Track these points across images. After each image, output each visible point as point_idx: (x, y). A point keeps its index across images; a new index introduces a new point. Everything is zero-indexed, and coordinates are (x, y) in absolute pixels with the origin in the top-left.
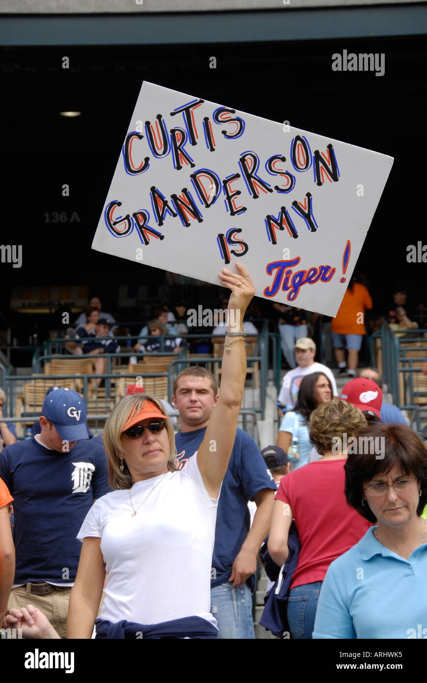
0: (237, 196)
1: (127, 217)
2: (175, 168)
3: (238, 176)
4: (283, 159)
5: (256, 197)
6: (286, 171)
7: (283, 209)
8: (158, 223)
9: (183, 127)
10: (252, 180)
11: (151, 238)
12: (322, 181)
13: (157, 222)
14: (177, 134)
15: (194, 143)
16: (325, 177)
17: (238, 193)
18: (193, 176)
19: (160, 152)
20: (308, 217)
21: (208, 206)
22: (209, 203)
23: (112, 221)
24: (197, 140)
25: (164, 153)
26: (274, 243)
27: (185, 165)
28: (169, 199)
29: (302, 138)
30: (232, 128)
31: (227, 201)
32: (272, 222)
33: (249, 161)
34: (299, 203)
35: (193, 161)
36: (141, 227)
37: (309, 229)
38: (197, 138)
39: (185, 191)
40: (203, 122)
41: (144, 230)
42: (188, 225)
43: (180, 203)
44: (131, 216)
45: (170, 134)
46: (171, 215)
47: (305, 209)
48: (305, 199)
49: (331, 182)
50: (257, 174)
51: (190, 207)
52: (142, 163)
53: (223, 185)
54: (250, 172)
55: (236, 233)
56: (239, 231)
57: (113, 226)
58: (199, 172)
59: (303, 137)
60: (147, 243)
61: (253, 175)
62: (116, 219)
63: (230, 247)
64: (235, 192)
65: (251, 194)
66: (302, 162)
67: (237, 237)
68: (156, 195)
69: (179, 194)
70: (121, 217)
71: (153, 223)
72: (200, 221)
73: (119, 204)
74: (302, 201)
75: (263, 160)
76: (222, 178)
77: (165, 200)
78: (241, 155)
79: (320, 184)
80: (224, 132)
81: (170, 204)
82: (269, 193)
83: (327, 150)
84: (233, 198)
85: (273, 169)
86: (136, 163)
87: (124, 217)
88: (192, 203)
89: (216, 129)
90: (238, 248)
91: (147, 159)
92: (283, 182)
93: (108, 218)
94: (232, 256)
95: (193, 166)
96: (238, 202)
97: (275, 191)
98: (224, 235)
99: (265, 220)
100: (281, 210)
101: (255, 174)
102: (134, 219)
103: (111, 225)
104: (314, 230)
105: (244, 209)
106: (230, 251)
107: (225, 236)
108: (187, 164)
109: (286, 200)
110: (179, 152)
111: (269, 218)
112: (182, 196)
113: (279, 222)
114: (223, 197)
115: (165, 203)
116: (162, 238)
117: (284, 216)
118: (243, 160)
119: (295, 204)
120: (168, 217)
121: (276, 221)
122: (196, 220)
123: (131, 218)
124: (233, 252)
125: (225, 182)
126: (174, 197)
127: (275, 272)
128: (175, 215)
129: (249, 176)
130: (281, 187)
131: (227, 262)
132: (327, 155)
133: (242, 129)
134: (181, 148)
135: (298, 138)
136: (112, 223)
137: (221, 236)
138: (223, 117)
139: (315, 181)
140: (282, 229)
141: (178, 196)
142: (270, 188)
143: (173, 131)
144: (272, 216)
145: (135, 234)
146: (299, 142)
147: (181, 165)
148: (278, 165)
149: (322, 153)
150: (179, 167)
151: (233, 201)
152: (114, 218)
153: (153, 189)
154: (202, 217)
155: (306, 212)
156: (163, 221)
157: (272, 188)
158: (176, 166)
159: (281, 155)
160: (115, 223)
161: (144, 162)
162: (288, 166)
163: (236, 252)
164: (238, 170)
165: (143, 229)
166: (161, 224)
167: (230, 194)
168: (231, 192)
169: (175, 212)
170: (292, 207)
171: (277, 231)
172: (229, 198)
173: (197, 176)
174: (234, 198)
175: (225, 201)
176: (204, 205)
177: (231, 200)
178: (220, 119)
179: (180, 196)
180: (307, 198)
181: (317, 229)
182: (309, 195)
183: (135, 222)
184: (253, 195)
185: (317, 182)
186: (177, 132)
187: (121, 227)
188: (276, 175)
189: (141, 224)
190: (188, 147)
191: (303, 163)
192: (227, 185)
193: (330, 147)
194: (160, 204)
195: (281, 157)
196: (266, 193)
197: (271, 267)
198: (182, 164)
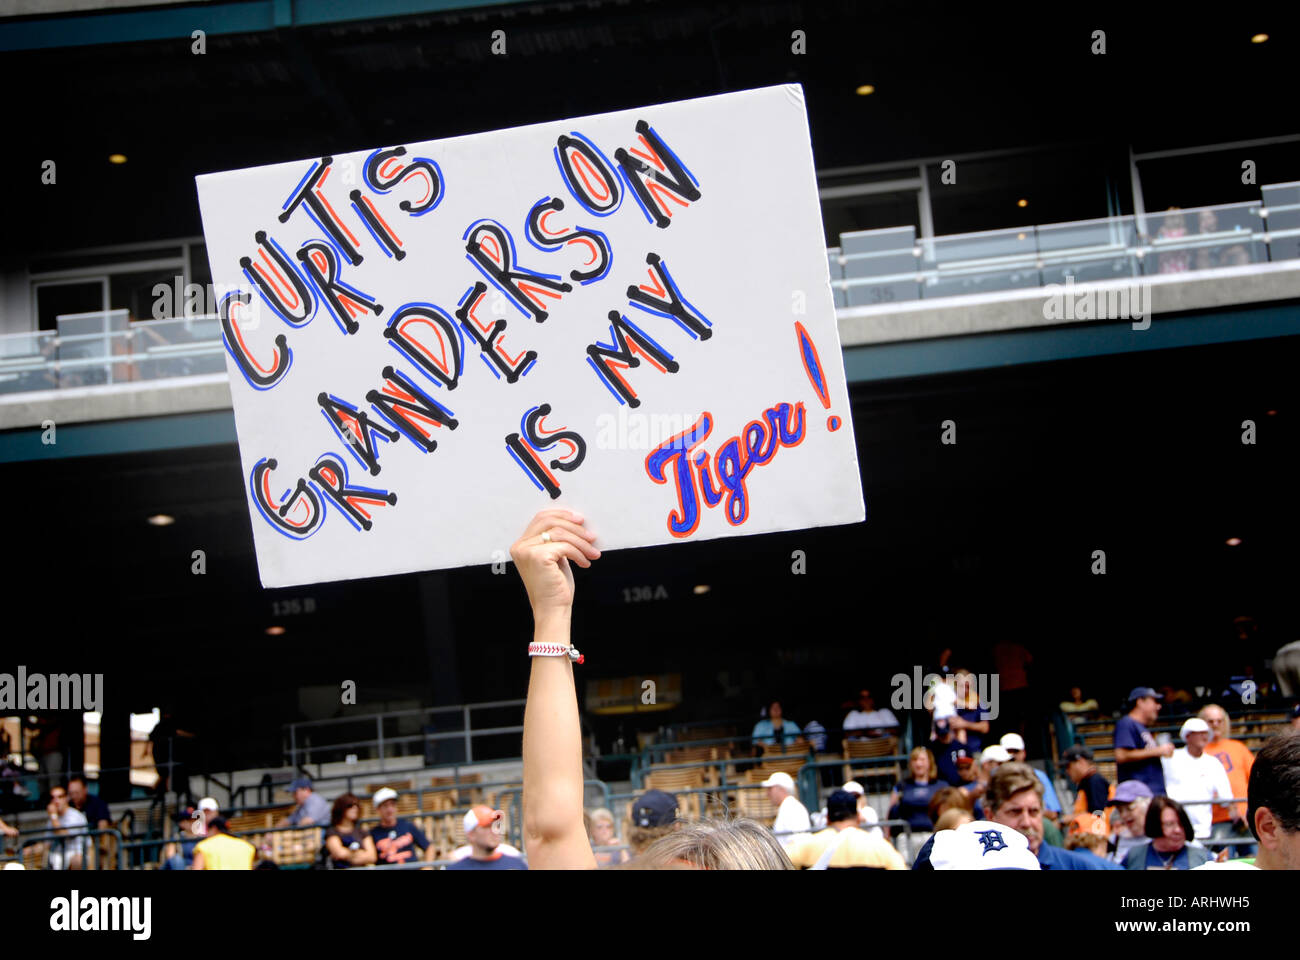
0: (500, 334)
1: (302, 486)
2: (345, 333)
3: (480, 288)
4: (558, 205)
5: (541, 317)
6: (577, 228)
7: (614, 316)
8: (369, 469)
9: (319, 235)
10: (515, 281)
11: (370, 509)
12: (664, 214)
13: (366, 469)
14: (313, 256)
15: (357, 260)
16: (667, 200)
17: (501, 325)
18: (391, 333)
19: (299, 312)
20: (676, 310)
21: (452, 385)
22: (451, 376)
23: (276, 508)
24: (359, 251)
25: (308, 309)
26: (634, 403)
27: (363, 317)
28: (365, 407)
29: (571, 137)
30: (417, 188)
31: (486, 354)
32: (604, 358)
33: (488, 243)
34: (642, 287)
35: (373, 300)
36: (338, 495)
37: (696, 337)
38: (358, 245)
39: (388, 373)
40: (352, 205)
41: (347, 499)
42: (432, 446)
43: (391, 405)
44: (308, 479)
45: (298, 263)
46: (387, 441)
47: (663, 296)
48: (650, 271)
49: (687, 205)
50: (518, 265)
51: (417, 403)
52: (275, 352)
53: (459, 323)
54: (501, 266)
55: (541, 418)
56: (545, 410)
57: (283, 519)
58: (398, 317)
59: (573, 133)
60: (368, 526)
61: (511, 270)
62: (282, 500)
63: (545, 457)
64: (494, 326)
65: (529, 316)
66: (600, 189)
67: (547, 426)
68: (336, 410)
69: (381, 385)
70: (289, 491)
71: (359, 476)
72: (453, 425)
73: (272, 464)
74: (645, 278)
75: (516, 228)
76: (452, 309)
77: (359, 412)
78: (465, 238)
79: (664, 222)
80: (405, 206)
81: (373, 416)
82: (565, 295)
83: (640, 137)
84: (495, 342)
85: (547, 237)
86: (264, 358)
87: (294, 489)
88: (417, 393)
89: (385, 206)
90: (563, 451)
91: (281, 341)
92: (582, 256)
93: (265, 507)
94: (558, 475)
95: (378, 310)
96: (511, 347)
97: (575, 284)
98: (517, 435)
99: (588, 359)
100: (610, 323)
101: (515, 267)
102: (316, 483)
103: (277, 519)
104: (706, 334)
105: (531, 356)
106: (548, 466)
107: (521, 436)
108: (366, 312)
109: (611, 294)
110: (337, 293)
111: (594, 351)
112: (389, 388)
113: (620, 350)
114: (472, 350)
115: (362, 419)
116: (392, 499)
117: (624, 333)
118: (473, 248)
119: (633, 292)
120: (384, 449)
121: (612, 353)
122: (444, 428)
123: (310, 483)
124: (555, 464)
125: (462, 314)
126: (373, 397)
127: (669, 469)
128: (395, 437)
129: (504, 278)
130: (584, 270)
131: (555, 492)
132: (644, 149)
133: (437, 180)
134: (335, 282)
135: (564, 142)
136: (277, 512)
137: (512, 440)
138: (387, 172)
139: (651, 221)
140: (634, 363)
141: (381, 392)
142: (561, 283)
143: (302, 254)
144: (598, 343)
145: (333, 513)
146: (570, 151)
147: (354, 320)
148: (553, 224)
149: (632, 150)
150: (353, 328)
151: (498, 348)
152: (277, 503)
153: (325, 400)
154: (452, 414)
155: (668, 299)
156: (378, 461)
157: (567, 279)
158: (345, 327)
159: (548, 198)
160: (284, 510)
161: (278, 349)
162: (574, 215)
163: (561, 461)
164: (474, 275)
165: (345, 498)
166: (376, 470)
167: (486, 336)
168: (486, 330)
169: (392, 430)
170: (631, 303)
171: (626, 374)
172: (487, 346)
173: (398, 328)
174: (499, 342)
175: (482, 356)
176: (445, 386)
177: (494, 348)
178: (382, 181)
179: (384, 389)
180: (652, 267)
181: (712, 328)
182: (653, 259)
183: (321, 489)
184: (533, 316)
185: (655, 222)
186: (311, 252)
187: (299, 514)
188: (561, 247)
189: (336, 488)
190: (349, 274)
191: (603, 193)
192: (469, 318)
193: (642, 127)
194: (352, 424)
195: (550, 201)
196: (559, 297)
197: (655, 464)
198: (355, 316)
